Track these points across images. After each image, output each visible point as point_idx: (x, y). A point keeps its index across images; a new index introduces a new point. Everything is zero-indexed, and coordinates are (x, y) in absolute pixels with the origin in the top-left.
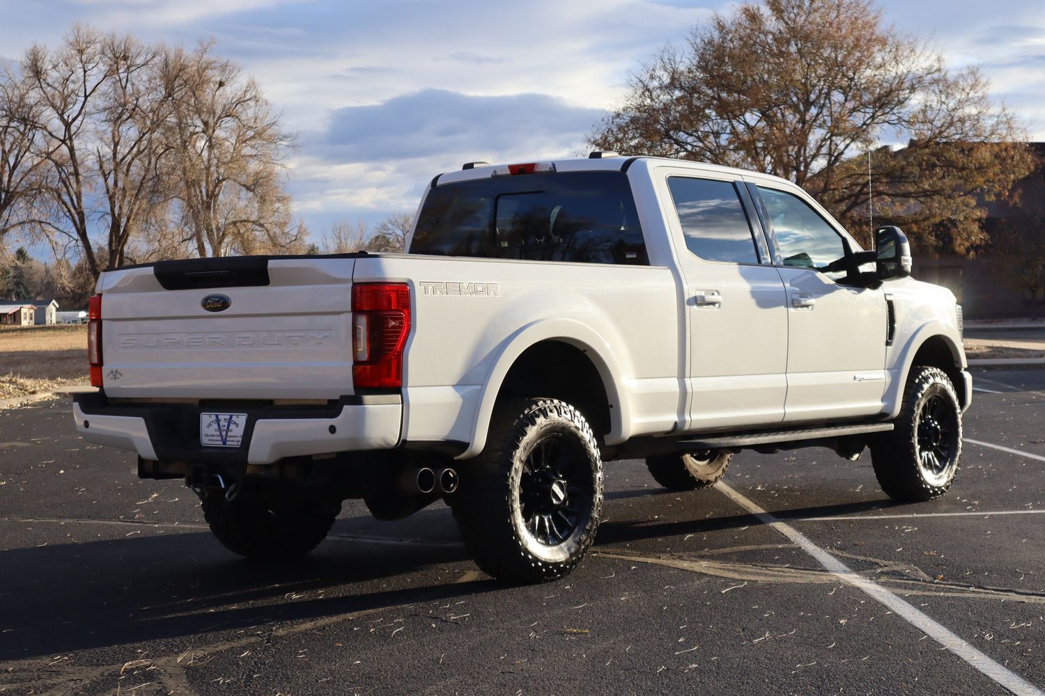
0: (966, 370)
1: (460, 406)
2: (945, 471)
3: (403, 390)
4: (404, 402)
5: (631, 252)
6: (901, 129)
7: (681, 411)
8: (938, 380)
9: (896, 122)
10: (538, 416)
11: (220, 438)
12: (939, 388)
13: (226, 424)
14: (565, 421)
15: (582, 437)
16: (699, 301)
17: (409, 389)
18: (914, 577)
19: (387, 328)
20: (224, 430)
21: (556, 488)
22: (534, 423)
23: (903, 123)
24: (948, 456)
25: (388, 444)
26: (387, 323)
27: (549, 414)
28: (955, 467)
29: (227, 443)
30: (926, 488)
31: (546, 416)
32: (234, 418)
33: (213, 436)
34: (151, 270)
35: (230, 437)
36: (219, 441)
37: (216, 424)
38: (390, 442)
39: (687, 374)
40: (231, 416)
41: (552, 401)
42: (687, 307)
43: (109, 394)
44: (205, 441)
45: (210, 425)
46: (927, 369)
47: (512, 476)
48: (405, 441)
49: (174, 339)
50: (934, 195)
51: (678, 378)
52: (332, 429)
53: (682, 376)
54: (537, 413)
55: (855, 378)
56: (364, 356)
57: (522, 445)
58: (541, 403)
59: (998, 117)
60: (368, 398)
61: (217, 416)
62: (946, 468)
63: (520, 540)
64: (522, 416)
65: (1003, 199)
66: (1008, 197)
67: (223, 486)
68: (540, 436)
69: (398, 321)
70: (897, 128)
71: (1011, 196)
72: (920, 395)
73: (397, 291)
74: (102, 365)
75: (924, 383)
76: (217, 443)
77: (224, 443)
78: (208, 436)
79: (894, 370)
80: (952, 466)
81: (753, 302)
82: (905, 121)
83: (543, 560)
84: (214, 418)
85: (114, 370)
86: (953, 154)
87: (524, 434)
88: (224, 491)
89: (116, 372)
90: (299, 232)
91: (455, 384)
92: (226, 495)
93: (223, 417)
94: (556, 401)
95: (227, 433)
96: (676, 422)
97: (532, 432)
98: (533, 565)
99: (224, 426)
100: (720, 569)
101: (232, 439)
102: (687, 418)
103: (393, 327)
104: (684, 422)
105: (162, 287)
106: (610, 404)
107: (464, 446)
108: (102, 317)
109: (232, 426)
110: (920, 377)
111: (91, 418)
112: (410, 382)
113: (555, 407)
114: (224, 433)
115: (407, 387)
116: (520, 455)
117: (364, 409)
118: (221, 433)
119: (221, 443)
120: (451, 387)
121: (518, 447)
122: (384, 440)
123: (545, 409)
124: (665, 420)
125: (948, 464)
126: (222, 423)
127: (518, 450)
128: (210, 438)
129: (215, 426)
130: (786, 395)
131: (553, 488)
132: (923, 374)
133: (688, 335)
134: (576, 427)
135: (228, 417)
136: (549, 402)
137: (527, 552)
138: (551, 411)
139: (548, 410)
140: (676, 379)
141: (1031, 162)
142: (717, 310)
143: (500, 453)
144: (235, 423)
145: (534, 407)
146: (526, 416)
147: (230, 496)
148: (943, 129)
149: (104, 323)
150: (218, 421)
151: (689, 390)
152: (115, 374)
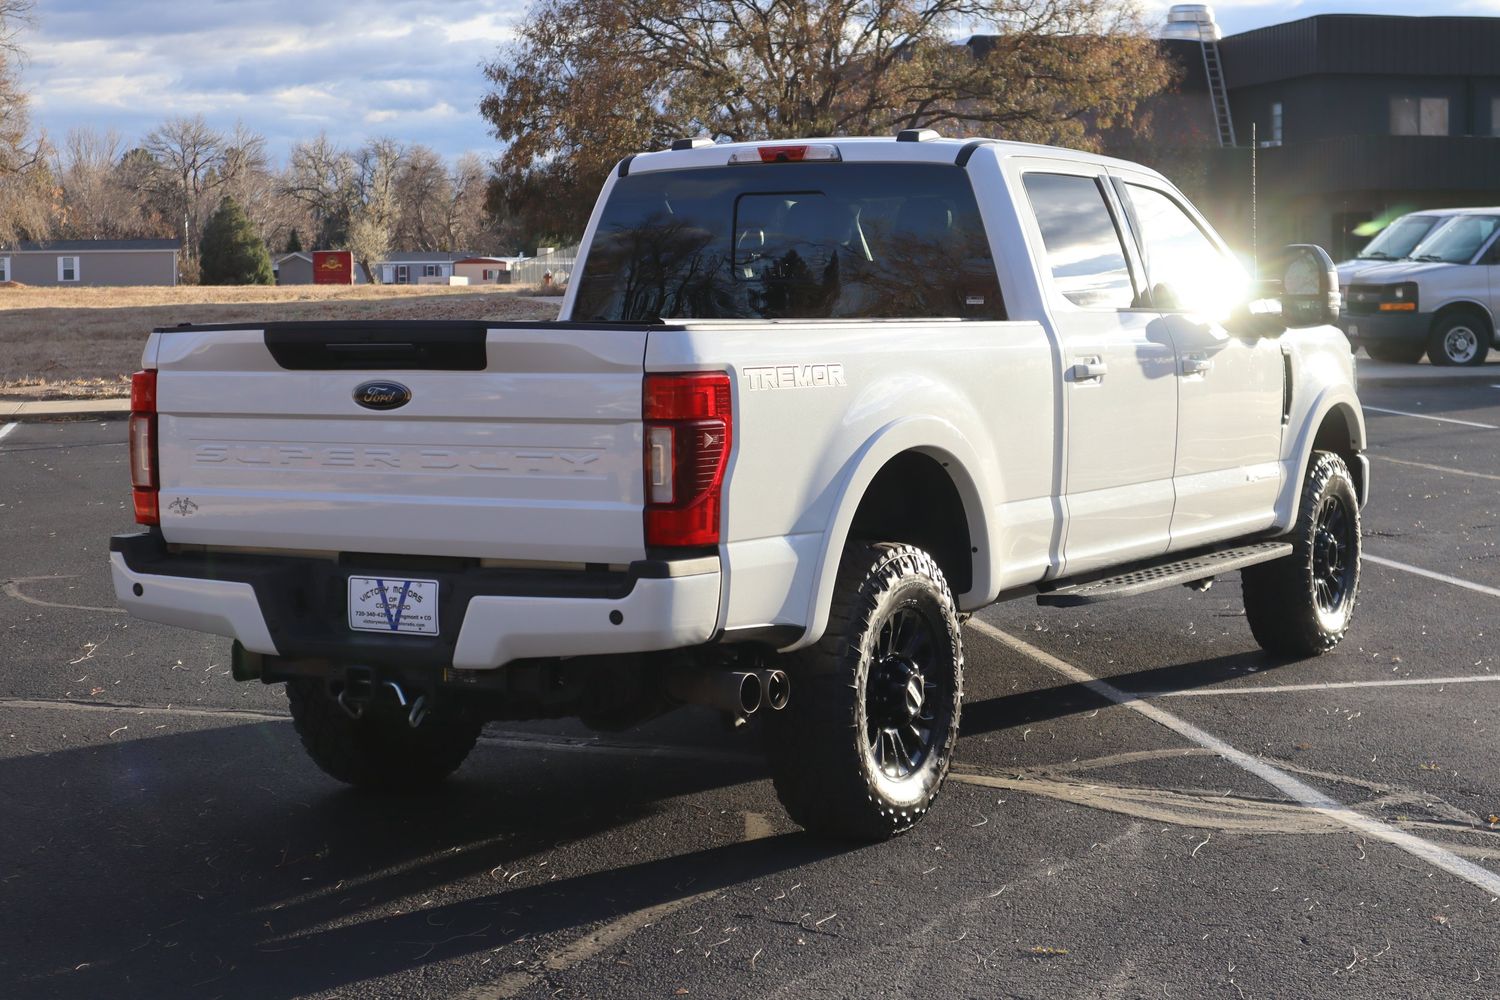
0: (1364, 452)
1: (795, 567)
2: (1341, 608)
3: (721, 547)
4: (725, 567)
5: (975, 295)
6: (976, 20)
7: (1054, 550)
8: (1338, 471)
9: (969, 9)
10: (890, 575)
11: (386, 619)
12: (1338, 483)
13: (398, 596)
14: (921, 580)
15: (943, 602)
16: (1078, 375)
17: (730, 546)
18: (1450, 818)
19: (702, 448)
20: (394, 606)
21: (912, 688)
22: (885, 587)
23: (980, 11)
24: (1344, 586)
25: (700, 638)
26: (703, 440)
27: (904, 570)
28: (1352, 601)
29: (400, 627)
30: (1323, 635)
31: (900, 574)
32: (413, 587)
33: (372, 614)
34: (258, 335)
35: (405, 617)
36: (384, 623)
37: (379, 596)
38: (702, 635)
39: (1063, 491)
40: (407, 584)
41: (904, 548)
42: (1065, 383)
43: (169, 537)
44: (356, 622)
45: (366, 596)
46: (1323, 455)
47: (859, 674)
48: (720, 633)
49: (300, 452)
50: (1025, 117)
51: (1051, 496)
52: (616, 617)
53: (1056, 494)
54: (888, 569)
55: (1248, 479)
56: (665, 493)
57: (872, 623)
58: (891, 553)
59: (1120, 9)
60: (677, 566)
61: (380, 583)
62: (1342, 603)
63: (868, 776)
64: (868, 577)
65: (1124, 126)
66: (1132, 123)
67: (403, 703)
68: (893, 605)
69: (716, 437)
70: (970, 18)
71: (1136, 123)
72: (1317, 496)
73: (715, 386)
74: (158, 489)
75: (1322, 478)
76: (379, 626)
77: (394, 627)
78: (362, 614)
79: (1290, 461)
80: (1349, 600)
81: (1139, 369)
82: (982, 8)
83: (895, 804)
84: (374, 584)
85: (182, 499)
86: (1054, 59)
87: (873, 605)
88: (407, 709)
89: (187, 501)
90: (39, 149)
91: (787, 532)
92: (411, 718)
93: (393, 584)
94: (909, 548)
95: (399, 613)
96: (1048, 567)
97: (883, 599)
98: (883, 814)
99: (395, 599)
100: (1126, 800)
101: (408, 621)
102: (1061, 559)
103: (712, 446)
104: (1056, 565)
105: (277, 364)
106: (972, 546)
107: (798, 631)
108: (158, 410)
109: (409, 601)
110: (1317, 468)
111: (146, 580)
112: (731, 537)
113: (909, 557)
114: (393, 611)
115: (726, 542)
116: (868, 639)
117: (672, 583)
118: (388, 612)
119: (388, 627)
120: (782, 539)
121: (865, 627)
122: (696, 632)
123: (898, 562)
124: (1035, 565)
125: (1344, 597)
126: (390, 594)
127: (866, 633)
128: (365, 617)
129: (378, 598)
130: (1174, 509)
131: (909, 689)
132: (1319, 463)
133: (1065, 429)
134: (936, 588)
135: (402, 584)
136: (900, 550)
137: (876, 794)
138: (906, 565)
139: (902, 564)
140: (1049, 498)
141: (1164, 73)
142: (1099, 385)
143: (841, 638)
144: (415, 595)
145: (883, 560)
146: (875, 576)
147: (415, 719)
148: (1042, 21)
149: (161, 418)
150: (382, 589)
151: (1065, 515)
152: (184, 505)
